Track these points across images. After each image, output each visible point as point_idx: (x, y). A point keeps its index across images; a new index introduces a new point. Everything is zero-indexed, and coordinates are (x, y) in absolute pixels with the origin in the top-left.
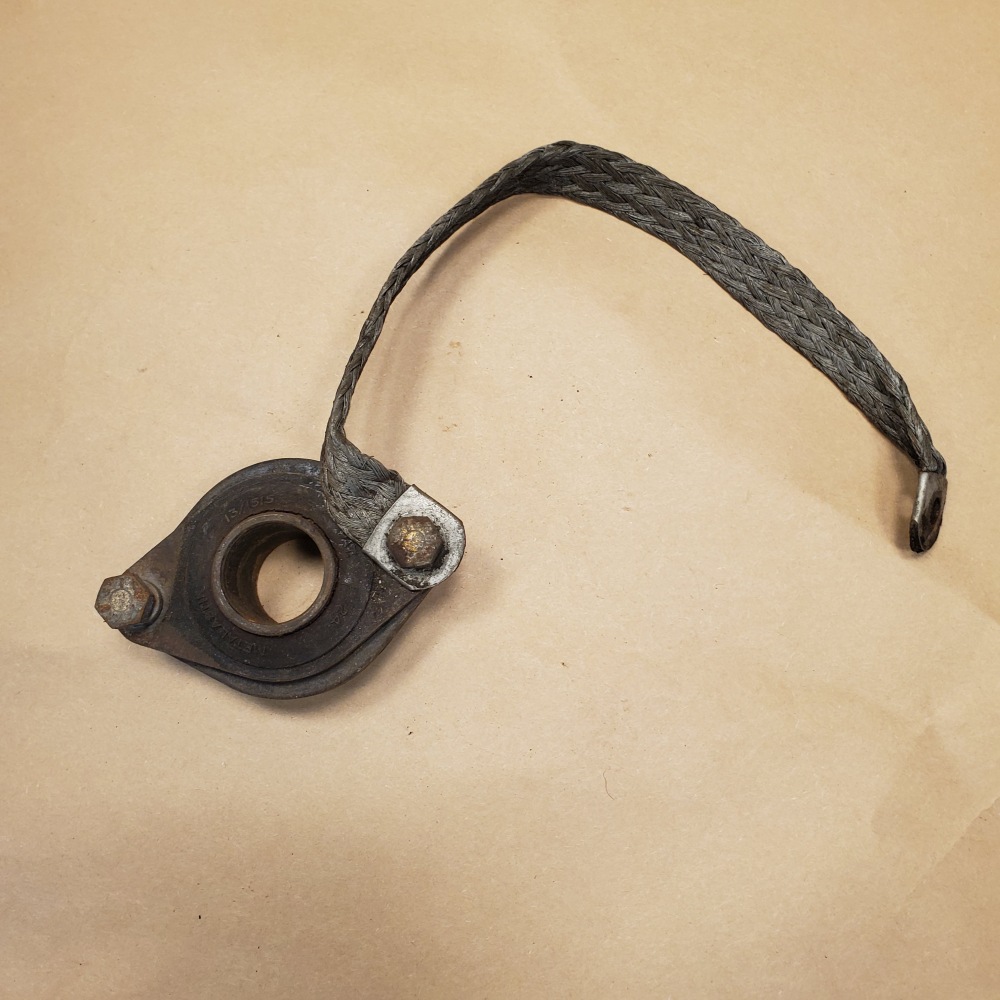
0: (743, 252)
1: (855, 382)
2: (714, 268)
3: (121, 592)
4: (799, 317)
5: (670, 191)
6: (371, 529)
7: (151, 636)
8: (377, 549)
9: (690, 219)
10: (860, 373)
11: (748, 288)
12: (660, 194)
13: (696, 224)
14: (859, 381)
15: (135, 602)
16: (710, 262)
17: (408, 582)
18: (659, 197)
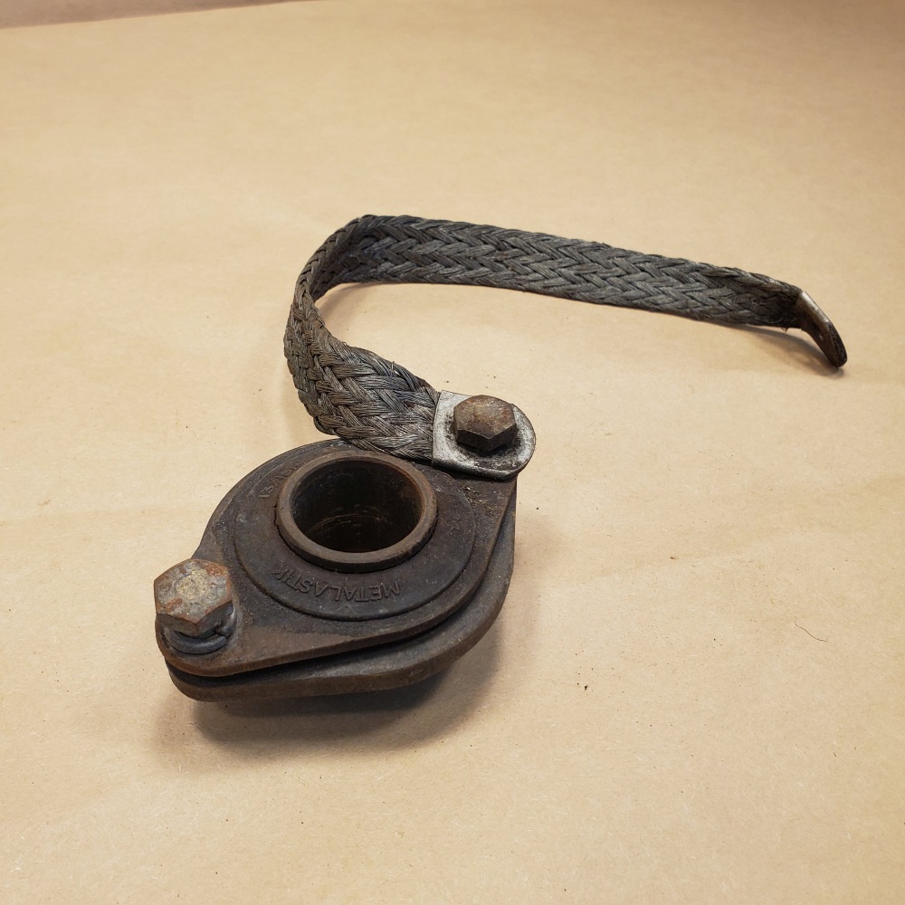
0: (549, 251)
1: (692, 298)
2: (530, 281)
3: (186, 580)
4: (618, 276)
5: (467, 230)
6: (430, 438)
7: (239, 650)
8: (446, 451)
9: (493, 248)
10: (693, 285)
11: (566, 278)
12: (461, 237)
13: (499, 250)
14: (696, 295)
15: (213, 579)
16: (524, 277)
17: (499, 468)
18: (460, 241)
